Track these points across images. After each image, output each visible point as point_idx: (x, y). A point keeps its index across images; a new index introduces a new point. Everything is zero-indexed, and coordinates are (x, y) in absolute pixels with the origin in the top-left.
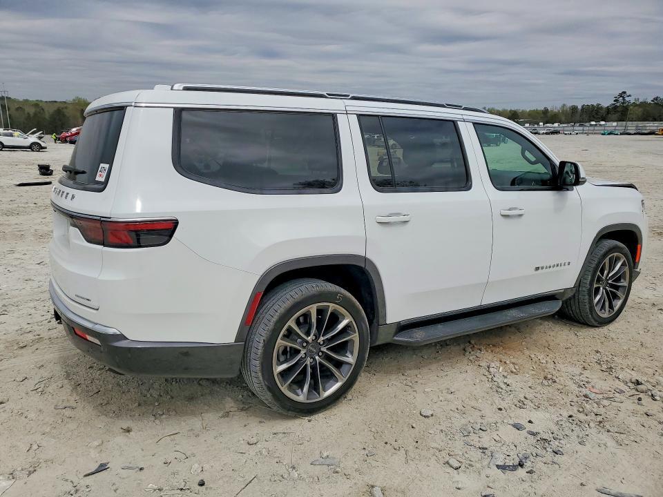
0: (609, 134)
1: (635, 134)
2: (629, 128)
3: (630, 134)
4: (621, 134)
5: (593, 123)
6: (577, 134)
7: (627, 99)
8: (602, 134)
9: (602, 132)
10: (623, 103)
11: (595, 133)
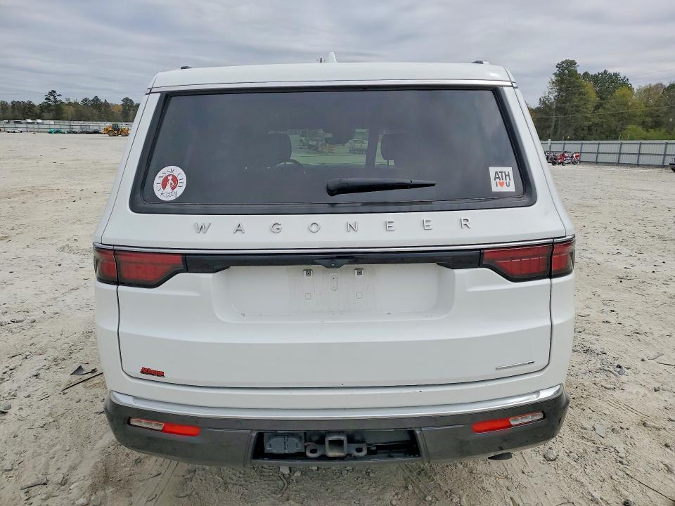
0: (56, 133)
1: (81, 133)
2: (74, 127)
3: (76, 133)
4: (68, 133)
5: (29, 121)
6: (21, 132)
7: (58, 98)
8: (50, 133)
9: (49, 130)
10: (55, 102)
11: (41, 132)
